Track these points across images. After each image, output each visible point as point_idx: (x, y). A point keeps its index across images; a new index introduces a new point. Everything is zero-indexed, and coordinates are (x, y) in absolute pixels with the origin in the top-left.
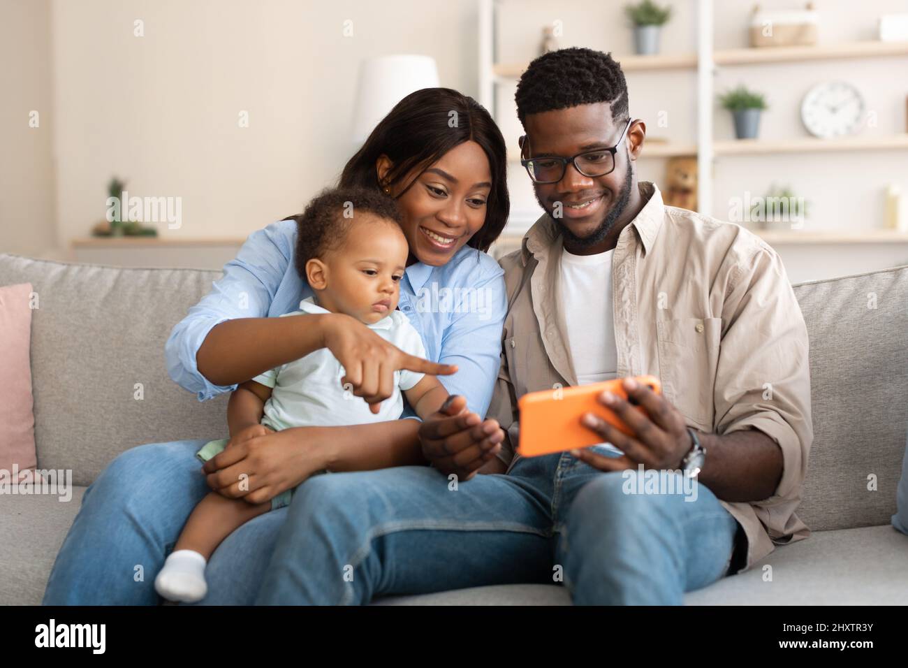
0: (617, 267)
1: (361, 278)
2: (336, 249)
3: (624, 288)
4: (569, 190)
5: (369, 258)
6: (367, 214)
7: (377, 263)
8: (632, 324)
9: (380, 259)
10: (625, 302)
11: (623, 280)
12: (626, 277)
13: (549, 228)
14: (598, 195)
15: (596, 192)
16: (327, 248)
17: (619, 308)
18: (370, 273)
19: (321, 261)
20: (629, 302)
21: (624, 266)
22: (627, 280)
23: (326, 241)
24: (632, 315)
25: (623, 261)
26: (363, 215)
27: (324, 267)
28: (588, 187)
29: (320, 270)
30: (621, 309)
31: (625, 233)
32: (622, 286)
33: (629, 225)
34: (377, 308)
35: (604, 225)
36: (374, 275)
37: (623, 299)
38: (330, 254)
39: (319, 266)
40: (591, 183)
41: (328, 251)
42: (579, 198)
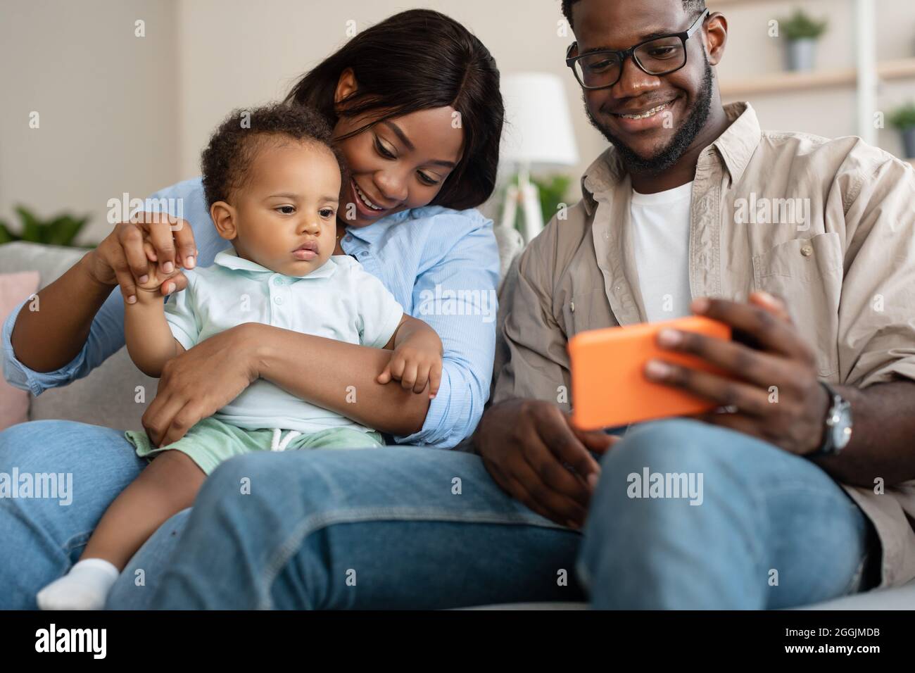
0: (698, 201)
1: (274, 219)
2: (242, 186)
3: (704, 227)
4: (628, 93)
5: (280, 191)
6: (277, 135)
7: (291, 197)
8: (713, 272)
9: (295, 192)
10: (705, 244)
11: (703, 216)
12: (708, 213)
13: (614, 165)
14: (668, 99)
15: (665, 94)
16: (232, 186)
17: (697, 251)
18: (287, 210)
19: (228, 204)
20: (710, 243)
21: (706, 200)
22: (709, 217)
23: (230, 177)
24: (713, 261)
25: (706, 193)
26: (272, 137)
27: (232, 210)
28: (654, 89)
29: (227, 216)
30: (699, 254)
31: (704, 157)
32: (701, 224)
33: (710, 147)
34: (298, 256)
35: (677, 140)
36: (293, 213)
37: (703, 241)
38: (236, 193)
39: (226, 210)
40: (657, 83)
41: (233, 189)
42: (642, 103)
